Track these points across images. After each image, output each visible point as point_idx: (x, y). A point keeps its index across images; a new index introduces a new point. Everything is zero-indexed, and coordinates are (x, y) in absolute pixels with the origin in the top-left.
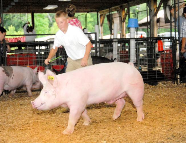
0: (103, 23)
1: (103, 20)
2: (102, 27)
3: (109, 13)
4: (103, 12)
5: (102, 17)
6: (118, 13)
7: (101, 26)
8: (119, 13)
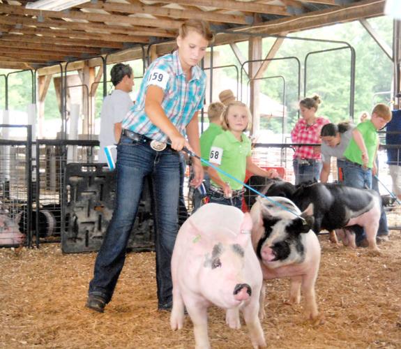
0: (44, 95)
1: (46, 89)
2: (43, 104)
3: (62, 72)
4: (47, 71)
5: (44, 82)
6: (79, 75)
7: (41, 100)
8: (82, 75)
